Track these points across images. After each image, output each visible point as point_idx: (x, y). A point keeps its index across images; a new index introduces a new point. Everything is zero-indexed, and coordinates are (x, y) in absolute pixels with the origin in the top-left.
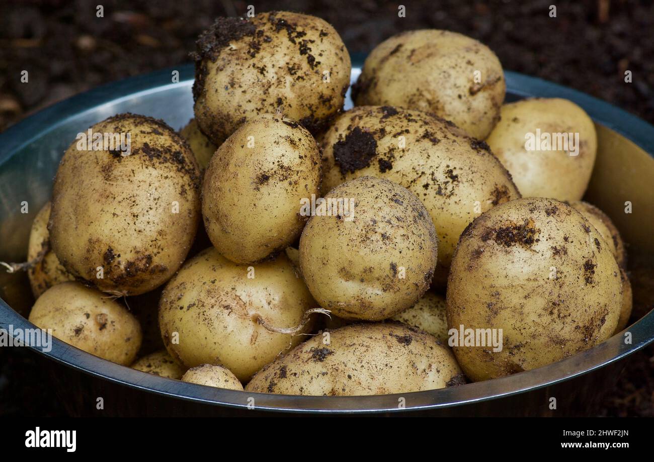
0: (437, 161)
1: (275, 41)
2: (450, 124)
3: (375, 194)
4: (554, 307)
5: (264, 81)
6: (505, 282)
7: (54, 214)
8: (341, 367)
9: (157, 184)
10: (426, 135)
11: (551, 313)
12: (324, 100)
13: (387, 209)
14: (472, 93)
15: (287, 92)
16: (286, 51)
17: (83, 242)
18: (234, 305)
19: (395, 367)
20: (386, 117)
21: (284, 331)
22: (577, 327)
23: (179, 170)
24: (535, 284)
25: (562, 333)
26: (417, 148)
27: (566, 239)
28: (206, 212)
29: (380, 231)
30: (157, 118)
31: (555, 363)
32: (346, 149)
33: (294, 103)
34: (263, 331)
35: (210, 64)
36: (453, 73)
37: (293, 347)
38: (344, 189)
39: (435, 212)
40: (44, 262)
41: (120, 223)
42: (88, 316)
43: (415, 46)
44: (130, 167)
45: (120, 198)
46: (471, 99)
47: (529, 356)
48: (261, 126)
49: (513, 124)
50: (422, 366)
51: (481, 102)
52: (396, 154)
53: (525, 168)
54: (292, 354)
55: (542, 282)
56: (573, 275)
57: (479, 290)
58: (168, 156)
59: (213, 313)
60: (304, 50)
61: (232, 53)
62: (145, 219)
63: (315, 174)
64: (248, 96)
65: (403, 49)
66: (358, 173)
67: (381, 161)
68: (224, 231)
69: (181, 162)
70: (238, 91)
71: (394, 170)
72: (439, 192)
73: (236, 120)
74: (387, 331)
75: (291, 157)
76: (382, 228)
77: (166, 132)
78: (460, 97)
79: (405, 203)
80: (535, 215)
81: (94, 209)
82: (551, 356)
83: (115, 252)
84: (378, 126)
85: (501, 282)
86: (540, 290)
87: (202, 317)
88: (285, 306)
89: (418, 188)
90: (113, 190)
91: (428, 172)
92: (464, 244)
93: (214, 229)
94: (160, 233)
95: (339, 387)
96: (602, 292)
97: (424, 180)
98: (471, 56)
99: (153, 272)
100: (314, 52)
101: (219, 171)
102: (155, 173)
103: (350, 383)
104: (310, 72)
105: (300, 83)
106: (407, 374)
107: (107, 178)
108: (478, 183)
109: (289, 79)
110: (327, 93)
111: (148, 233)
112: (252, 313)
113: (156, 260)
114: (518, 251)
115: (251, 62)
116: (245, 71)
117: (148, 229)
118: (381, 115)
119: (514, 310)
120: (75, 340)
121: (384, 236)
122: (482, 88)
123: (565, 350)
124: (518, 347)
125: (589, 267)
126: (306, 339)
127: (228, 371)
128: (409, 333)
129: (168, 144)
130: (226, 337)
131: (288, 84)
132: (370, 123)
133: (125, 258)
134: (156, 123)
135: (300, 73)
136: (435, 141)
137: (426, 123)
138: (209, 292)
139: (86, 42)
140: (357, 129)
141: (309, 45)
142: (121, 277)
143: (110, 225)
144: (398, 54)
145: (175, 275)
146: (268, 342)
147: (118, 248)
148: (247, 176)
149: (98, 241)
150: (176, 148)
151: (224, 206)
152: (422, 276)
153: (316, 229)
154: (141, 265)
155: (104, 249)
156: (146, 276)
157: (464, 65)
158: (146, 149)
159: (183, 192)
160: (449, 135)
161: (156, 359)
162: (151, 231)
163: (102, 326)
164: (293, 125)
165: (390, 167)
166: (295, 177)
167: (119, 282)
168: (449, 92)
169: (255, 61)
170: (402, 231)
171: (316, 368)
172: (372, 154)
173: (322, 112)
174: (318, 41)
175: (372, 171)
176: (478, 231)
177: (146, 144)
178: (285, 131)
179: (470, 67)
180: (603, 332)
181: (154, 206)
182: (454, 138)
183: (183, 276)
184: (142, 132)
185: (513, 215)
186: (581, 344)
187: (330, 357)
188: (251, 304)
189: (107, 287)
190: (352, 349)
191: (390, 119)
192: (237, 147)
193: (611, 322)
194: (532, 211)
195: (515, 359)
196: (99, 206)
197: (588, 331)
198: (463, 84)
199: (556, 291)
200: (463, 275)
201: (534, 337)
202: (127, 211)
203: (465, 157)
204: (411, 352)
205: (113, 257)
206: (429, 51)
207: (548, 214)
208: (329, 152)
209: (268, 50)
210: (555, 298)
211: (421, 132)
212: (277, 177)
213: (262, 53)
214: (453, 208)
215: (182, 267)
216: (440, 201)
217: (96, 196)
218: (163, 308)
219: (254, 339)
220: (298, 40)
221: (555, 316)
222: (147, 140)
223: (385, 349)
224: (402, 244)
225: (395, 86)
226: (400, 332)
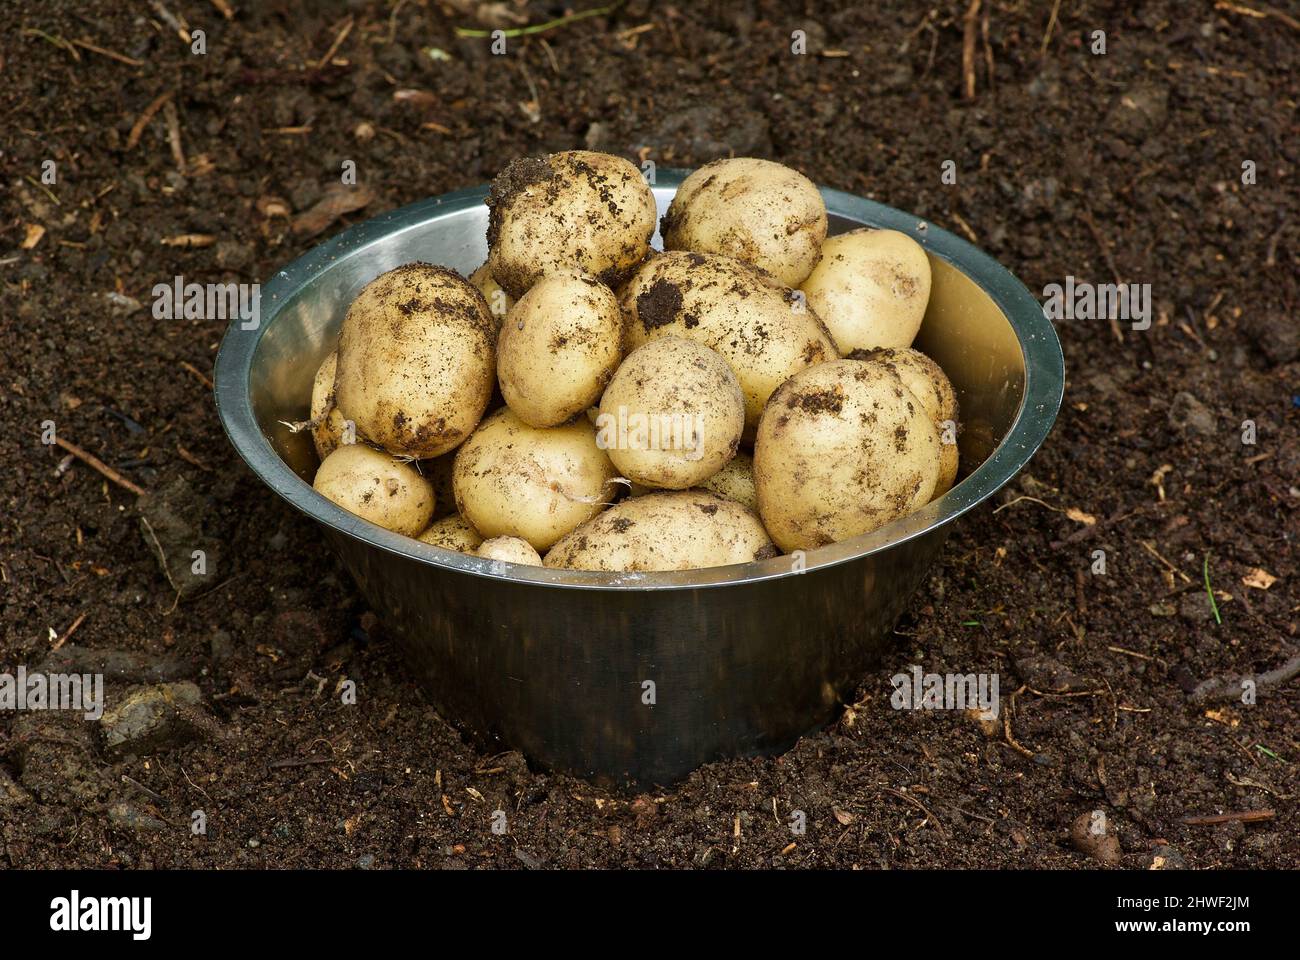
0: (747, 316)
1: (575, 187)
2: (762, 272)
3: (677, 359)
4: (864, 477)
5: (563, 231)
6: (812, 452)
7: (340, 373)
8: (643, 539)
9: (450, 343)
10: (735, 288)
11: (860, 482)
12: (627, 250)
13: (689, 375)
14: (790, 233)
15: (588, 243)
16: (586, 198)
17: (372, 404)
18: (531, 471)
19: (699, 539)
20: (692, 267)
21: (584, 500)
22: (888, 497)
23: (473, 327)
24: (843, 453)
25: (872, 503)
26: (724, 302)
27: (876, 405)
28: (502, 375)
29: (681, 398)
30: (449, 268)
31: (866, 534)
32: (650, 303)
33: (595, 255)
34: (561, 498)
35: (505, 211)
36: (768, 210)
37: (594, 516)
38: (646, 352)
39: (743, 372)
40: (329, 419)
41: (410, 385)
42: (378, 481)
43: (729, 179)
44: (421, 324)
45: (410, 359)
46: (788, 238)
47: (838, 526)
48: (558, 285)
49: (837, 262)
50: (728, 536)
51: (800, 242)
52: (703, 309)
53: (849, 311)
54: (593, 523)
55: (850, 451)
56: (882, 442)
57: (785, 459)
58: (461, 312)
59: (509, 480)
60: (605, 197)
61: (529, 199)
62: (437, 381)
63: (616, 335)
64: (545, 247)
65: (716, 182)
66: (663, 329)
67: (686, 316)
68: (521, 395)
69: (475, 317)
70: (535, 242)
71: (700, 326)
72: (748, 351)
73: (533, 272)
74: (691, 500)
75: (590, 318)
76: (684, 395)
77: (459, 284)
78: (776, 237)
79: (709, 367)
80: (844, 380)
81: (383, 369)
82: (861, 526)
83: (406, 416)
84: (685, 278)
85: (808, 451)
86: (848, 459)
87: (498, 485)
88: (585, 472)
89: (726, 345)
90: (403, 349)
91: (737, 328)
92: (771, 410)
93: (509, 392)
94: (453, 395)
95: (640, 560)
96: (915, 459)
97: (731, 338)
98: (789, 192)
99: (446, 435)
100: (616, 199)
101: (516, 331)
102: (447, 330)
103: (652, 556)
104: (612, 220)
105: (601, 233)
106: (712, 546)
107: (397, 336)
108: (789, 339)
109: (589, 228)
110: (630, 242)
111: (440, 396)
112: (551, 479)
113: (449, 424)
114: (825, 417)
115: (549, 210)
116: (542, 220)
117: (440, 391)
118: (688, 264)
119: (822, 480)
120: (364, 506)
121: (685, 404)
122: (800, 226)
123: (877, 519)
124: (826, 517)
125: (901, 433)
126: (608, 508)
127: (525, 543)
128: (715, 502)
129: (461, 298)
130: (524, 505)
131: (588, 235)
132: (676, 274)
133: (416, 422)
134: (448, 274)
135: (600, 222)
136: (744, 295)
137: (736, 274)
138: (505, 457)
139: (364, 129)
140: (662, 282)
141: (611, 191)
142: (413, 442)
143: (400, 387)
144: (711, 188)
145: (470, 438)
146: (567, 513)
147: (409, 412)
148: (544, 337)
149: (388, 403)
150: (470, 302)
151: (520, 369)
152: (727, 444)
153: (616, 395)
154: (433, 429)
155: (395, 413)
156: (438, 440)
157: (781, 202)
158: (439, 305)
159: (477, 351)
160: (760, 287)
161: (450, 524)
162: (444, 394)
163: (393, 492)
164: (592, 284)
165: (697, 323)
166: (594, 340)
167: (410, 446)
168: (764, 232)
169: (553, 208)
170: (705, 398)
171: (617, 539)
172: (678, 309)
173: (625, 262)
174: (620, 187)
175: (677, 328)
176: (784, 397)
177: (437, 299)
178: (584, 290)
179: (787, 204)
180: (918, 500)
181: (446, 367)
182: (765, 290)
183: (479, 439)
184: (434, 286)
185: (821, 380)
186: (893, 513)
187: (631, 528)
188: (549, 471)
189: (398, 450)
190: (654, 520)
191: (698, 269)
192: (533, 307)
193: (927, 488)
194: (840, 376)
195: (825, 530)
196: (388, 367)
197: (900, 500)
198: (780, 222)
199: (865, 460)
200: (769, 442)
201: (843, 507)
202: (419, 371)
203: (775, 312)
204: (716, 522)
205: (404, 421)
206: (743, 186)
207: (857, 379)
208: (633, 304)
209: (567, 196)
210: (864, 466)
211: (730, 284)
212: (575, 339)
213: (560, 200)
214: (763, 367)
215: (477, 429)
216: (749, 358)
217: (385, 356)
218: (457, 473)
219: (553, 508)
220: (598, 186)
221: (865, 485)
222: (438, 294)
223: (689, 520)
224: (705, 412)
225: (706, 224)
226: (705, 501)
